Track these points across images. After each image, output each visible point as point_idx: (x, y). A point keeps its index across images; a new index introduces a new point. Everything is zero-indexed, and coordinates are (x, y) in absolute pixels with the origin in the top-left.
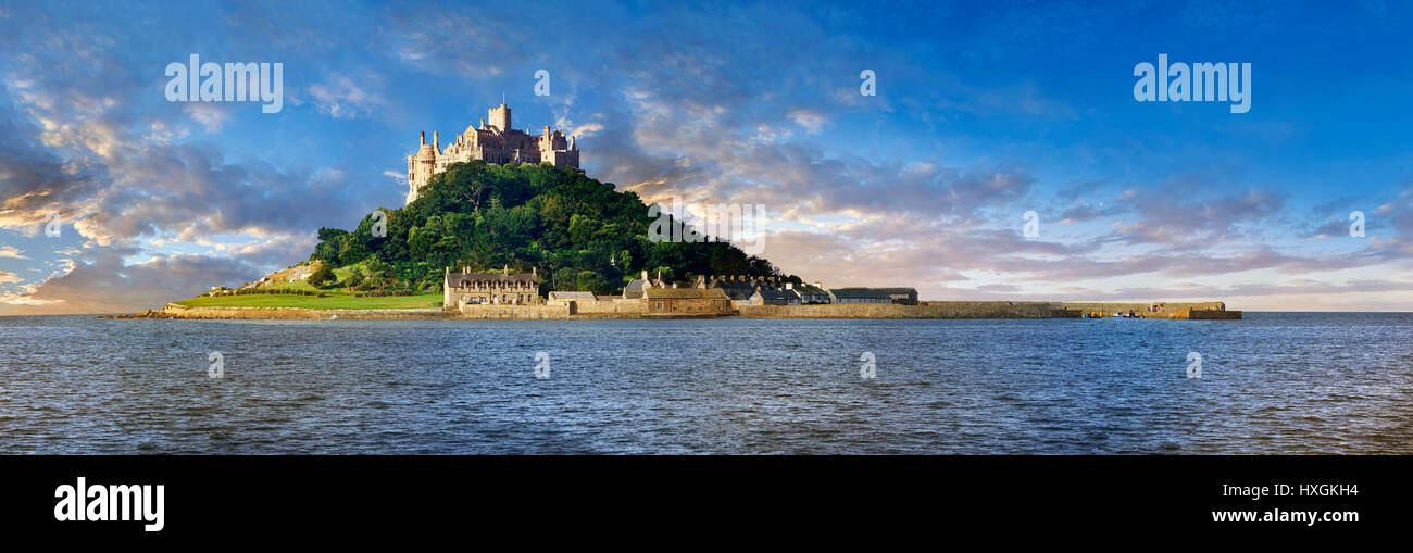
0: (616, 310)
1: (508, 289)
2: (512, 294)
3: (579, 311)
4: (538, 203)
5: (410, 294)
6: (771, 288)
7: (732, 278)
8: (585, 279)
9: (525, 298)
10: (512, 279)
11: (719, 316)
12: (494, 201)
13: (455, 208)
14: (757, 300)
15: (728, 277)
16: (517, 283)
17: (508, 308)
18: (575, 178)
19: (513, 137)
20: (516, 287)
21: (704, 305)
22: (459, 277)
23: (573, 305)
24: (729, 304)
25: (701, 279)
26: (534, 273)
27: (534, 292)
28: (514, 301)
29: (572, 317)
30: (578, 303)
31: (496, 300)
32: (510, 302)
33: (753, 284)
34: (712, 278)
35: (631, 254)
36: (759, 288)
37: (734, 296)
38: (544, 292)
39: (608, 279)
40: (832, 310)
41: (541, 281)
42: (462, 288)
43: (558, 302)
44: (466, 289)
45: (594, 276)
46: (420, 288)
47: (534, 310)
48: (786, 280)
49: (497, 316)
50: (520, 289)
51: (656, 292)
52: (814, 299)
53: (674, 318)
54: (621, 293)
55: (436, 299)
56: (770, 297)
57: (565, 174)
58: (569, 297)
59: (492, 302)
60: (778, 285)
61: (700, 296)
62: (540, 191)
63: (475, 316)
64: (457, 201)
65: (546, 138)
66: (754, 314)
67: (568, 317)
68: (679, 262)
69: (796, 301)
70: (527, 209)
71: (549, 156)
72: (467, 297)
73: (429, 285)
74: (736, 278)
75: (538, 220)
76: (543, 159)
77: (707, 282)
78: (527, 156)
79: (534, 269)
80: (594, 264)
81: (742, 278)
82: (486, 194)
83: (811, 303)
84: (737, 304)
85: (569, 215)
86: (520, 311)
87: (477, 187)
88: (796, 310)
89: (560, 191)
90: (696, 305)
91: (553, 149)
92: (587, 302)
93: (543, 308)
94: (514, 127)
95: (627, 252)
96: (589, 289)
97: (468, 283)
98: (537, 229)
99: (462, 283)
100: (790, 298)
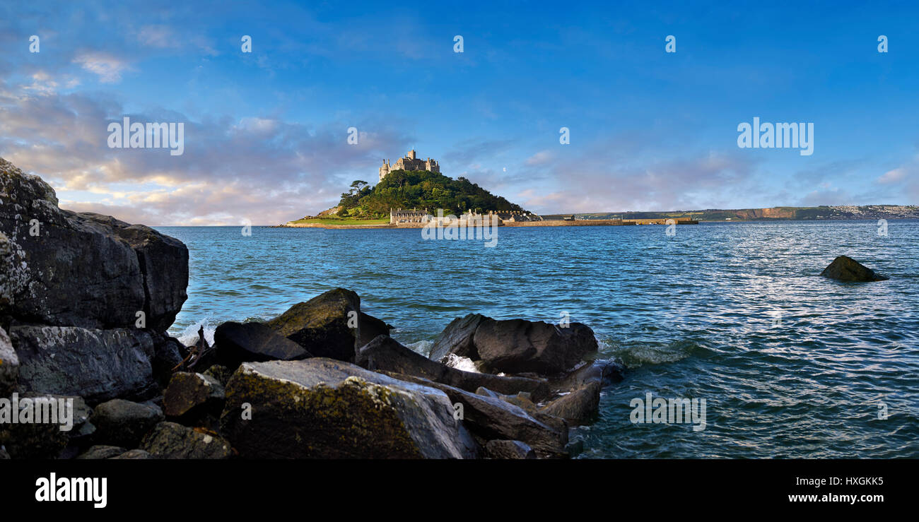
1: (415, 216)
2: (417, 218)
4: (422, 184)
5: (378, 219)
6: (518, 215)
7: (503, 212)
8: (446, 212)
9: (423, 219)
10: (417, 213)
12: (407, 183)
13: (393, 186)
14: (512, 220)
16: (419, 214)
17: (415, 224)
18: (437, 176)
19: (416, 161)
20: (419, 216)
22: (396, 212)
24: (501, 221)
25: (491, 212)
26: (426, 210)
28: (418, 221)
31: (411, 221)
32: (416, 221)
33: (511, 214)
34: (495, 211)
35: (466, 203)
36: (513, 215)
37: (504, 219)
39: (456, 212)
40: (539, 223)
41: (429, 213)
42: (397, 216)
44: (399, 216)
46: (382, 217)
48: (524, 212)
49: (411, 227)
50: (421, 216)
52: (534, 219)
54: (460, 217)
55: (387, 221)
56: (517, 219)
57: (434, 174)
59: (409, 221)
60: (521, 214)
62: (423, 180)
63: (403, 227)
64: (394, 184)
65: (428, 161)
66: (511, 226)
68: (485, 206)
69: (527, 220)
70: (418, 186)
71: (429, 168)
72: (400, 220)
73: (385, 216)
74: (505, 212)
75: (421, 190)
76: (427, 170)
77: (494, 213)
78: (420, 168)
79: (426, 208)
80: (451, 207)
81: (507, 212)
82: (404, 181)
83: (532, 221)
84: (504, 221)
85: (432, 188)
86: (420, 226)
87: (401, 179)
88: (526, 224)
89: (430, 180)
91: (430, 165)
94: (417, 158)
95: (464, 202)
97: (400, 214)
98: (421, 193)
99: (397, 214)
100: (525, 219)
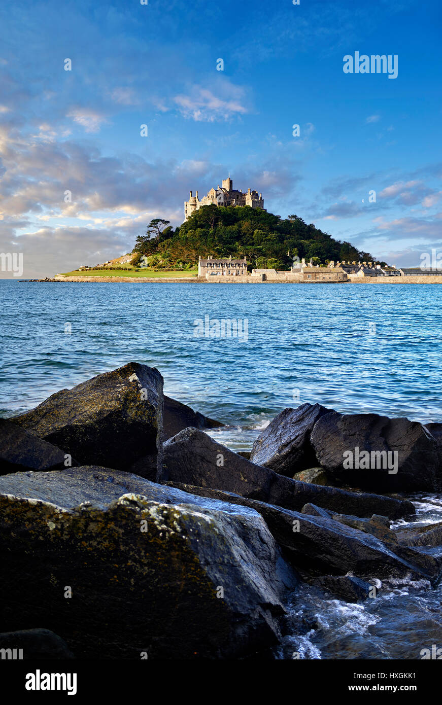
0: (286, 279)
1: (231, 268)
2: (233, 270)
3: (268, 279)
4: (240, 224)
5: (182, 270)
6: (369, 268)
7: (349, 263)
8: (271, 263)
9: (240, 272)
10: (234, 262)
11: (339, 282)
12: (220, 223)
13: (202, 226)
14: (361, 274)
15: (346, 262)
16: (236, 264)
17: (231, 277)
18: (260, 213)
19: (233, 193)
20: (236, 267)
21: (332, 277)
22: (206, 261)
23: (264, 276)
24: (345, 276)
25: (332, 263)
26: (245, 259)
27: (245, 269)
28: (234, 274)
29: (264, 282)
30: (267, 275)
31: (225, 273)
32: (232, 274)
33: (360, 266)
34: (338, 262)
35: (298, 250)
36: (362, 268)
37: (349, 272)
38: (250, 269)
39: (284, 263)
40: (399, 279)
41: (249, 263)
42: (208, 267)
43: (257, 274)
44: (210, 268)
45: (276, 261)
46: (187, 267)
47: (244, 278)
48: (378, 263)
49: (225, 282)
50: (238, 268)
51: (308, 270)
52: (392, 274)
53: (316, 283)
54: (290, 270)
55: (194, 273)
56: (368, 273)
57: (256, 211)
58: (263, 271)
59: (223, 274)
60: (373, 266)
61: (330, 272)
62: (242, 219)
63: (214, 282)
64: (203, 223)
65: (249, 194)
66: (358, 283)
67: (262, 282)
68: (323, 254)
69: (382, 275)
70: (235, 227)
71: (249, 202)
72: (210, 272)
73: (192, 266)
74: (351, 263)
75: (239, 232)
76: (246, 204)
77: (335, 265)
78: (239, 202)
79: (245, 257)
80: (277, 255)
81: (354, 263)
82: (216, 220)
83: (390, 276)
84: (350, 276)
85: (254, 230)
86: (237, 279)
87: (212, 217)
88: (380, 279)
89: (251, 219)
90: (327, 276)
91: (252, 199)
92: (272, 274)
93: (249, 277)
94: (233, 189)
95: (296, 249)
96: (273, 268)
97: (211, 264)
98: (238, 236)
99: (208, 264)
100: (378, 273)
